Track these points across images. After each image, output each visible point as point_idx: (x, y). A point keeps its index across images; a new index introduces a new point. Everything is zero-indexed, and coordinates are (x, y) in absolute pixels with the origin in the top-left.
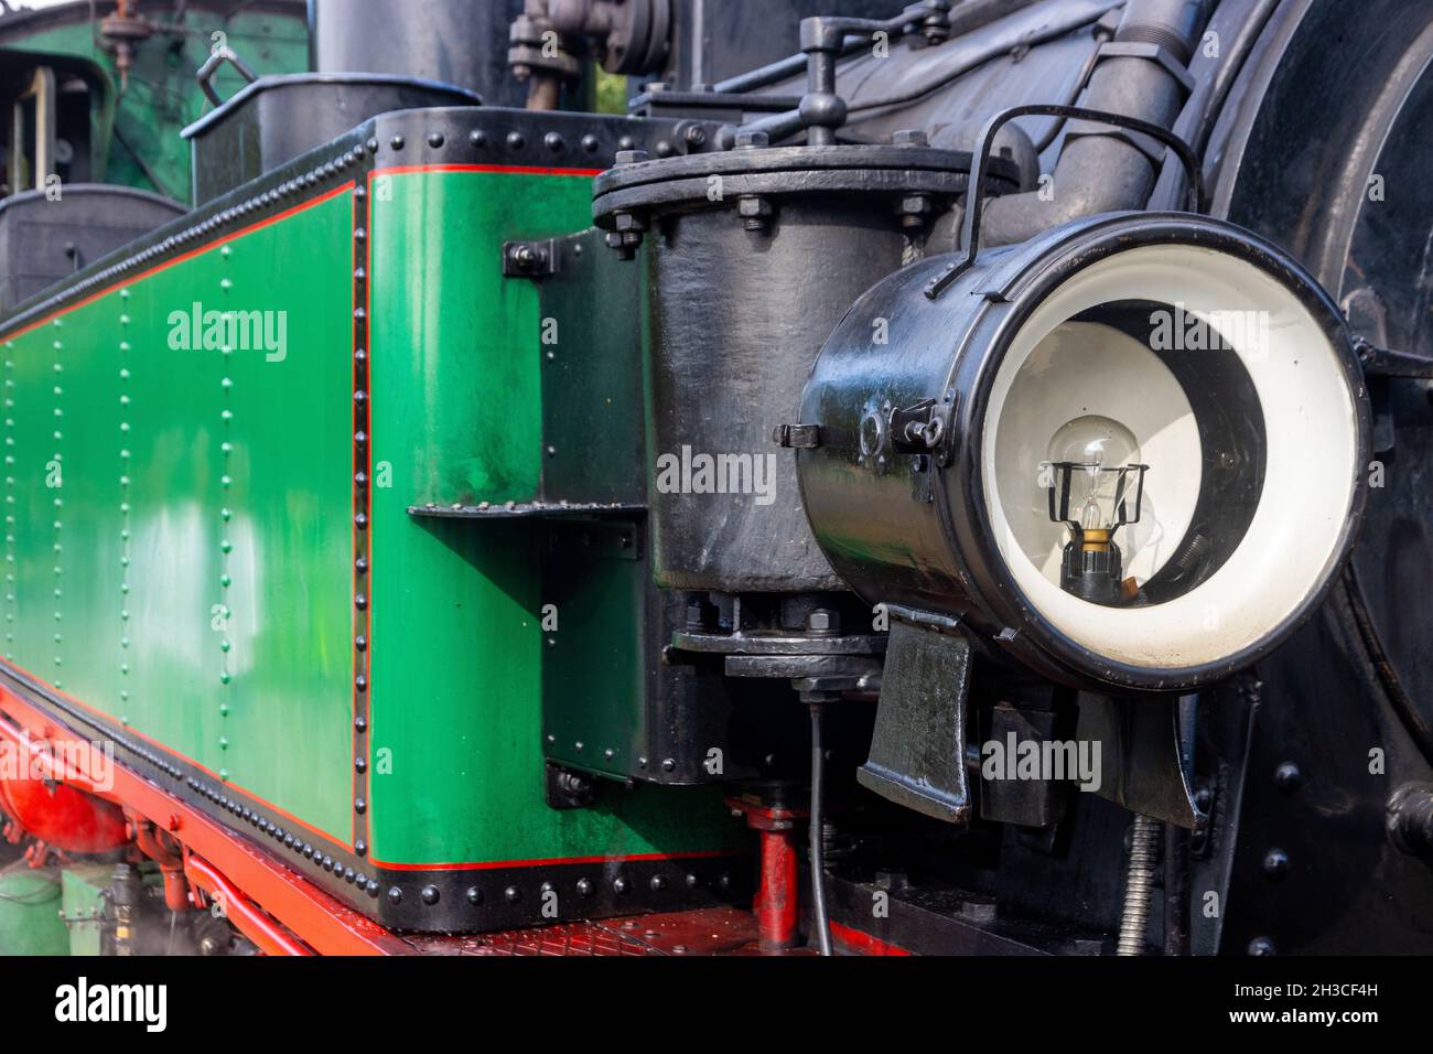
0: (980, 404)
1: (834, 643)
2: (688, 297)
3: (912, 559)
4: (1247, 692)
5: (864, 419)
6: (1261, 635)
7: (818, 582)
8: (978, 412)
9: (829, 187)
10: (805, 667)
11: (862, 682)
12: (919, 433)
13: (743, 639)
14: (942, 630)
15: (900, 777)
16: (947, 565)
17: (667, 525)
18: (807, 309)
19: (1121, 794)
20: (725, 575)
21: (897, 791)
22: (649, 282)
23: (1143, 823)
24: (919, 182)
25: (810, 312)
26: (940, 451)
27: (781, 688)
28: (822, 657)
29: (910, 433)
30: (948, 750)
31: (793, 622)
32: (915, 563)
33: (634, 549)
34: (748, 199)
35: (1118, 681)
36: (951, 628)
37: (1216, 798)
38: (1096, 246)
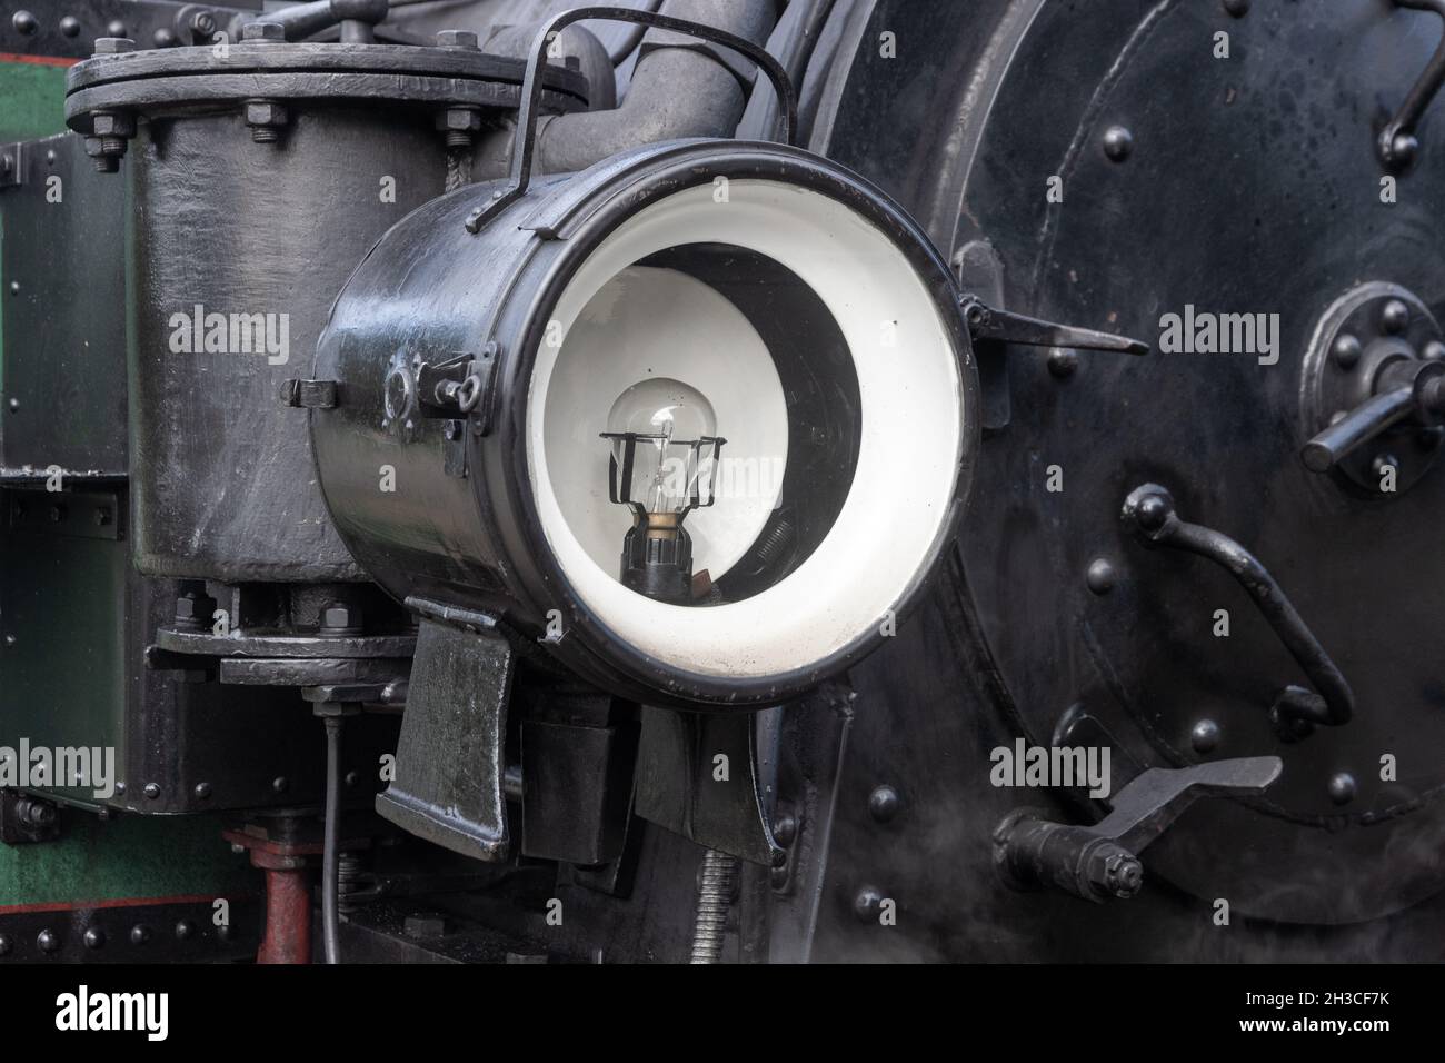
0: (525, 361)
1: (355, 645)
2: (183, 220)
3: (443, 544)
4: (840, 704)
5: (390, 374)
6: (849, 640)
7: (336, 571)
8: (523, 370)
9: (357, 93)
10: (317, 672)
11: (388, 691)
12: (451, 394)
13: (243, 639)
14: (479, 630)
15: (426, 806)
16: (485, 554)
17: (152, 498)
18: (328, 241)
19: (688, 825)
20: (223, 560)
21: (423, 824)
22: (135, 200)
23: (715, 858)
24: (466, 93)
25: (331, 245)
26: (477, 417)
27: (287, 699)
28: (339, 661)
29: (442, 394)
30: (483, 774)
31: (307, 619)
32: (447, 550)
33: (114, 526)
34: (255, 103)
35: (683, 693)
36: (489, 628)
37: (802, 827)
38: (668, 178)
